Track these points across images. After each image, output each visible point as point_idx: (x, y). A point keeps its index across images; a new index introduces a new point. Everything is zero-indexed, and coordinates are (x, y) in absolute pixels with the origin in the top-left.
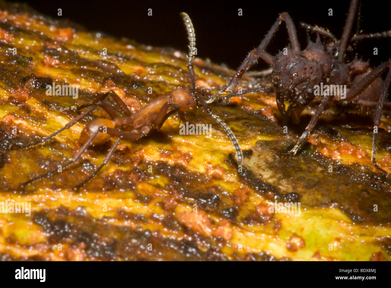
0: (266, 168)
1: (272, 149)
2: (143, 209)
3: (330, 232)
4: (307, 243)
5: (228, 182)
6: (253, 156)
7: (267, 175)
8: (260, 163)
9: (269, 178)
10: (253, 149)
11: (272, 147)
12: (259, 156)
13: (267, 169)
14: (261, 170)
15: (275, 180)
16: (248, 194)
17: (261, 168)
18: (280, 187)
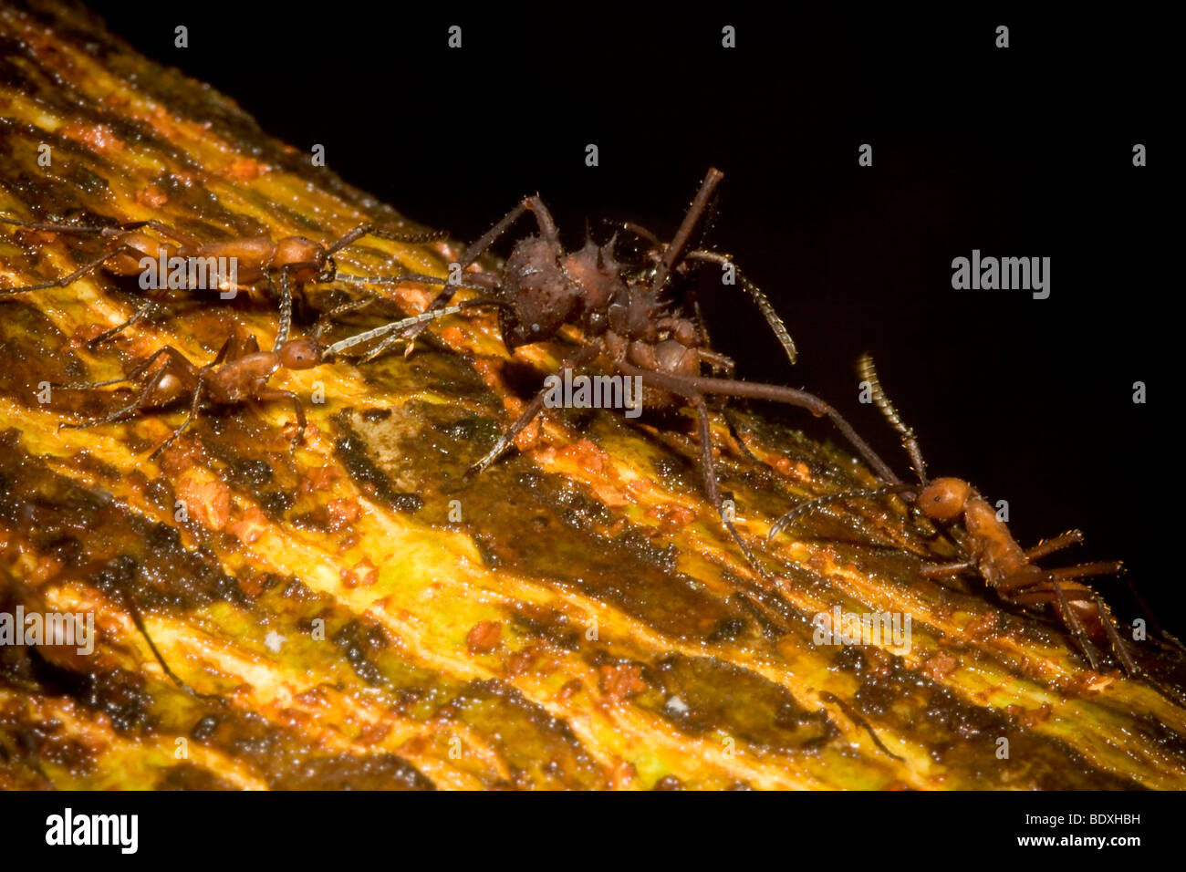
0: (394, 445)
1: (427, 417)
2: (125, 459)
3: (431, 571)
4: (381, 580)
5: (314, 453)
6: (386, 421)
7: (387, 458)
8: (390, 435)
9: (387, 462)
10: (393, 411)
11: (430, 415)
12: (398, 423)
13: (396, 447)
14: (383, 446)
15: (395, 466)
16: (333, 479)
17: (387, 443)
18: (398, 481)
